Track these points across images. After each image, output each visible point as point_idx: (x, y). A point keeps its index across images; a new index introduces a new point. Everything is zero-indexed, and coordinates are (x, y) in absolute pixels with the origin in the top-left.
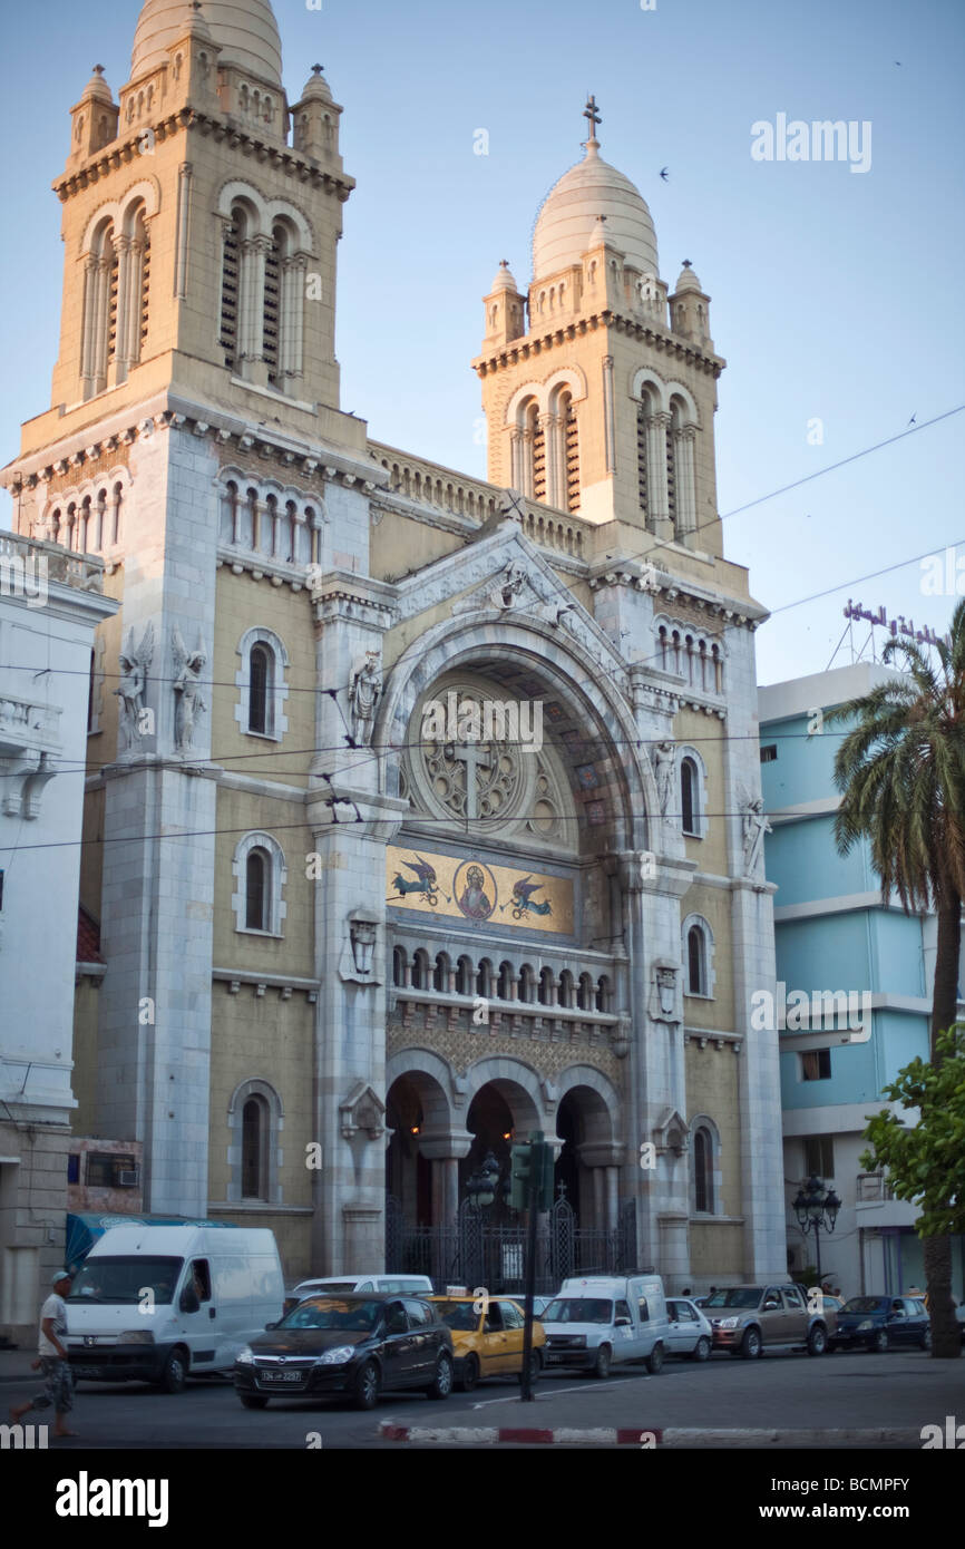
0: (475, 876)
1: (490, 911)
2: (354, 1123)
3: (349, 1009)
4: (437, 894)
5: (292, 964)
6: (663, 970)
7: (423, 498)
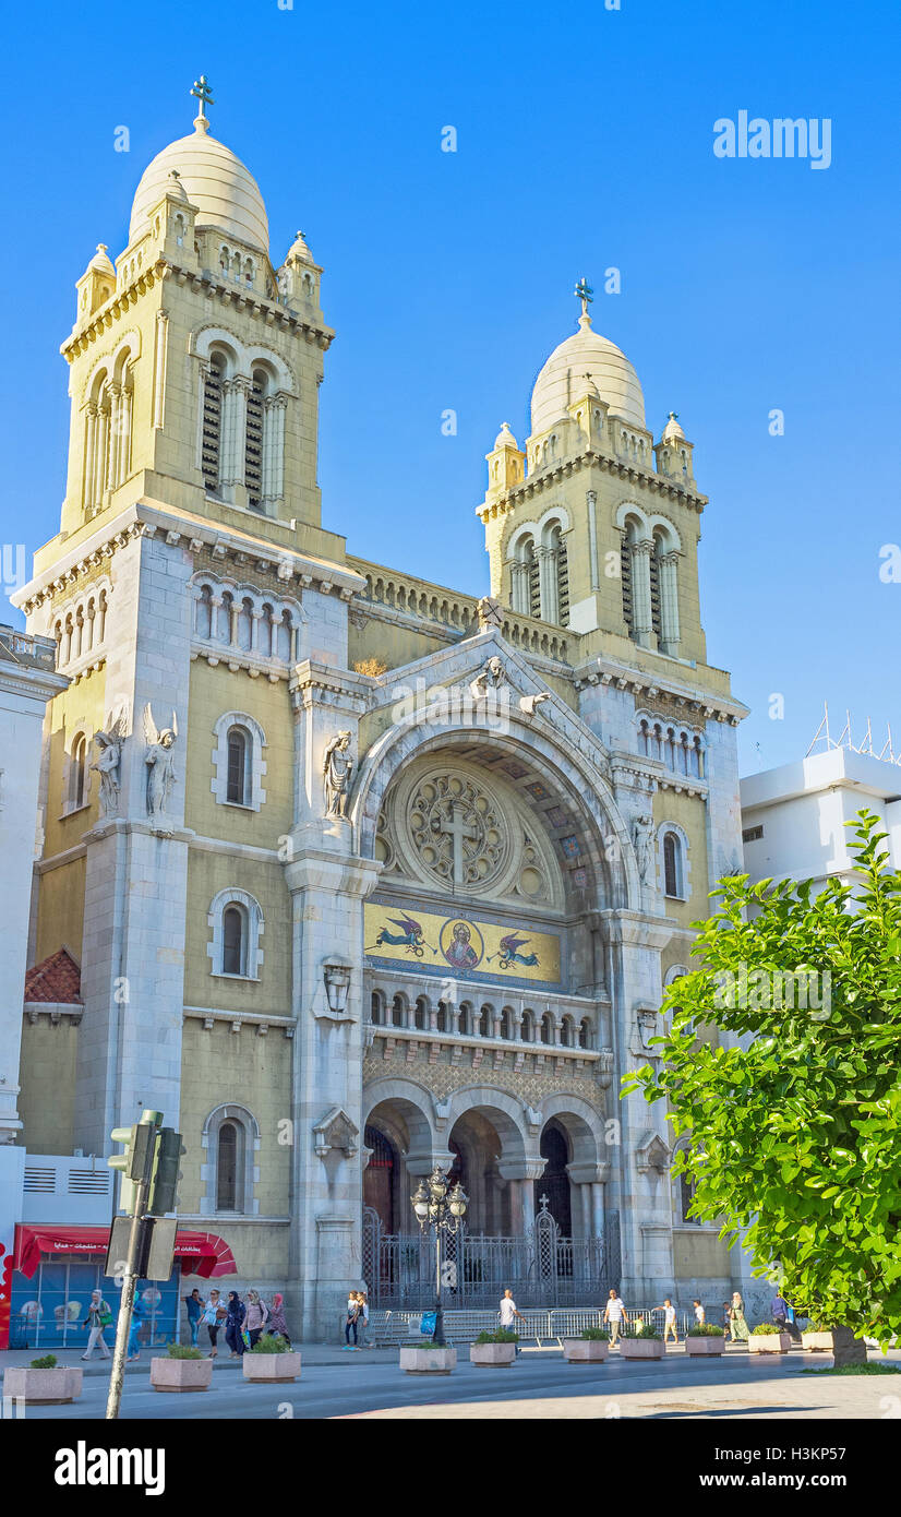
0: (462, 931)
1: (477, 962)
2: (326, 1143)
3: (323, 1042)
4: (424, 947)
5: (269, 1004)
6: (643, 1013)
7: (408, 608)
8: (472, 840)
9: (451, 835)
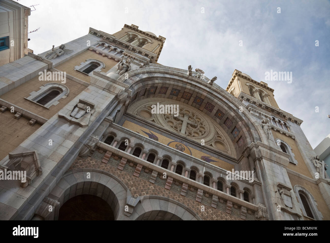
0: (180, 147)
6: (281, 187)
8: (192, 126)
9: (182, 121)
